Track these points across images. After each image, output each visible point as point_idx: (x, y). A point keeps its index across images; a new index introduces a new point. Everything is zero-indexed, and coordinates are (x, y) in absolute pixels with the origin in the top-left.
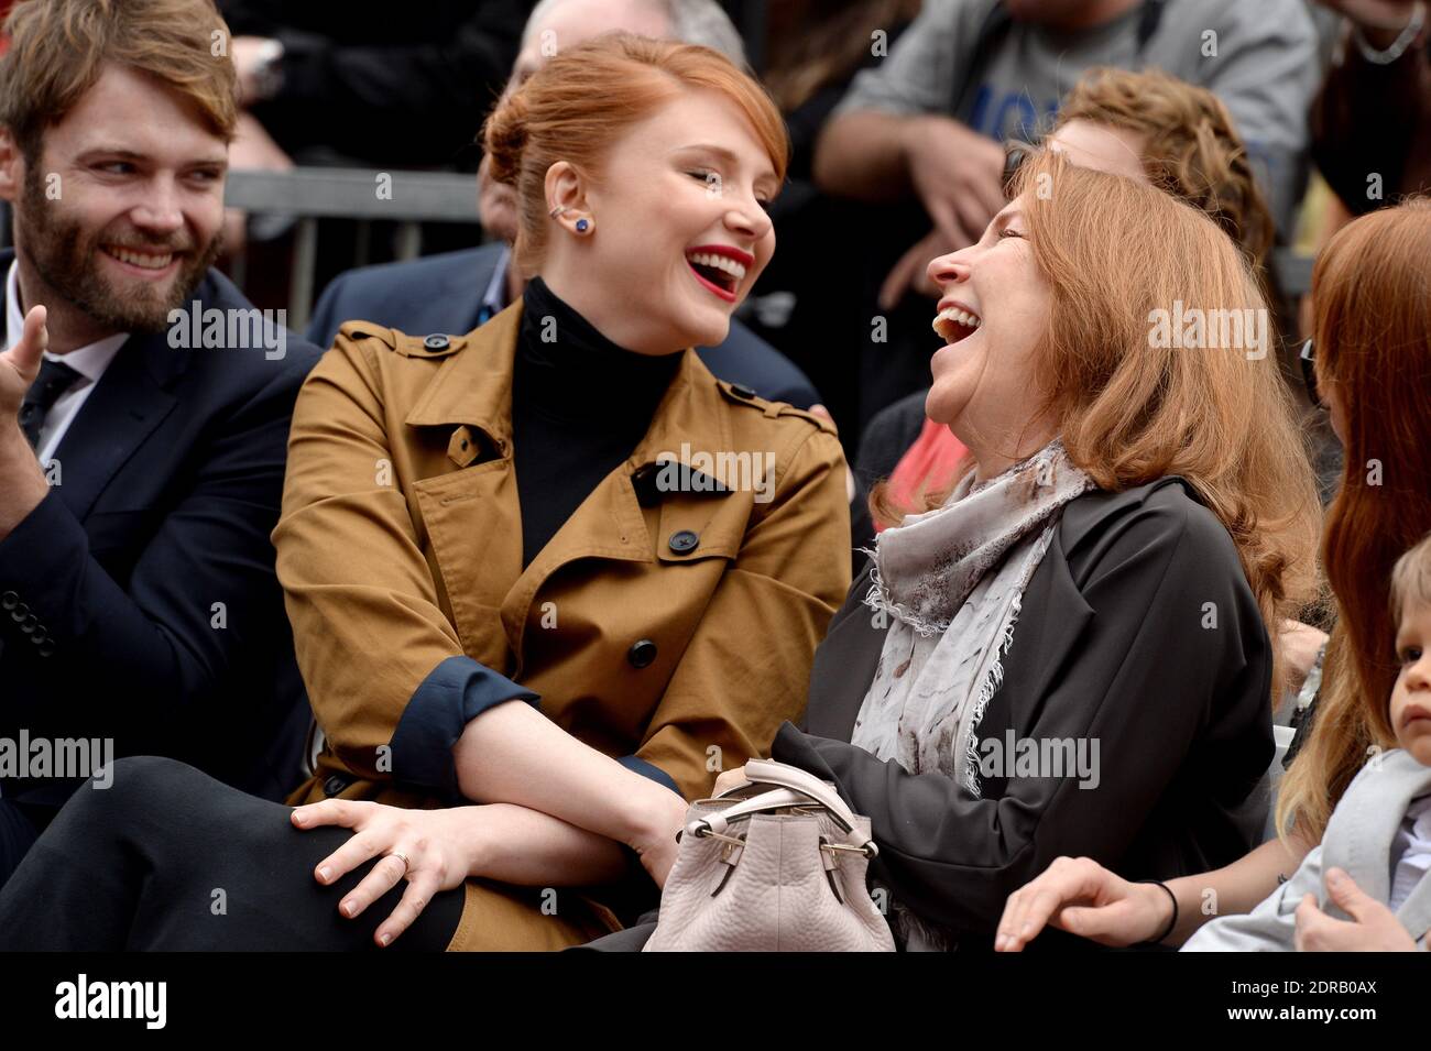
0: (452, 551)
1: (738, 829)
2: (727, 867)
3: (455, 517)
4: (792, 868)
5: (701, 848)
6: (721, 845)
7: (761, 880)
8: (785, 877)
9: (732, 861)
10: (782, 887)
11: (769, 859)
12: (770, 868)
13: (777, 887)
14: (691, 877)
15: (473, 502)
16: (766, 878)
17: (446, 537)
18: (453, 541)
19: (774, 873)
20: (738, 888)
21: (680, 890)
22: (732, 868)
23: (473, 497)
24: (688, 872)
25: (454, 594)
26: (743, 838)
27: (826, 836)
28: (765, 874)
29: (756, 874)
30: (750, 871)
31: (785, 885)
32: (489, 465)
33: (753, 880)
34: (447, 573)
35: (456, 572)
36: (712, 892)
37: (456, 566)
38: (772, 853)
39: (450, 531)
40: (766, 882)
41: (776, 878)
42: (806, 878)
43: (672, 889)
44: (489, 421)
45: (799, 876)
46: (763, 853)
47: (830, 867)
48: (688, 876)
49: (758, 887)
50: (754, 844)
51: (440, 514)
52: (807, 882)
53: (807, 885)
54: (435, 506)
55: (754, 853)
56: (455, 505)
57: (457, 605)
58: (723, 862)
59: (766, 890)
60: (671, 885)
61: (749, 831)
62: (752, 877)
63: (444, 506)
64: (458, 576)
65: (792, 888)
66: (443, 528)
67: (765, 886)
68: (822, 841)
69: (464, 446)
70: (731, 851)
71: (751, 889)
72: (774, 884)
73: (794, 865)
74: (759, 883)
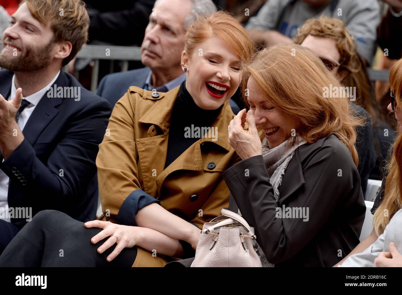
0: (145, 160)
1: (217, 231)
2: (214, 242)
3: (147, 150)
4: (232, 242)
5: (207, 236)
6: (213, 235)
7: (223, 245)
8: (230, 245)
9: (215, 240)
10: (229, 247)
11: (225, 240)
12: (225, 242)
13: (228, 247)
14: (204, 245)
15: (153, 146)
16: (225, 245)
17: (143, 156)
18: (145, 157)
19: (227, 244)
20: (217, 248)
21: (201, 248)
22: (216, 242)
23: (153, 145)
24: (203, 243)
25: (144, 172)
26: (218, 234)
27: (242, 233)
28: (225, 244)
29: (222, 244)
30: (220, 243)
31: (230, 247)
32: (159, 136)
33: (221, 246)
34: (142, 166)
35: (145, 166)
36: (210, 249)
37: (145, 164)
38: (226, 238)
39: (145, 154)
40: (224, 246)
41: (227, 245)
42: (236, 245)
43: (199, 248)
44: (161, 124)
45: (234, 244)
46: (224, 238)
47: (243, 241)
48: (203, 244)
49: (222, 248)
50: (221, 236)
51: (143, 149)
52: (236, 246)
53: (236, 247)
54: (142, 147)
55: (221, 238)
56: (147, 147)
57: (144, 175)
58: (213, 240)
59: (224, 248)
60: (199, 247)
61: (220, 232)
62: (221, 245)
63: (144, 147)
64: (145, 167)
65: (232, 248)
66: (143, 153)
67: (224, 247)
68: (241, 234)
69: (153, 131)
70: (215, 238)
71: (220, 248)
72: (227, 246)
73: (232, 241)
74: (222, 246)
